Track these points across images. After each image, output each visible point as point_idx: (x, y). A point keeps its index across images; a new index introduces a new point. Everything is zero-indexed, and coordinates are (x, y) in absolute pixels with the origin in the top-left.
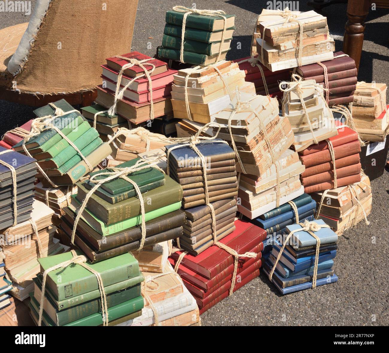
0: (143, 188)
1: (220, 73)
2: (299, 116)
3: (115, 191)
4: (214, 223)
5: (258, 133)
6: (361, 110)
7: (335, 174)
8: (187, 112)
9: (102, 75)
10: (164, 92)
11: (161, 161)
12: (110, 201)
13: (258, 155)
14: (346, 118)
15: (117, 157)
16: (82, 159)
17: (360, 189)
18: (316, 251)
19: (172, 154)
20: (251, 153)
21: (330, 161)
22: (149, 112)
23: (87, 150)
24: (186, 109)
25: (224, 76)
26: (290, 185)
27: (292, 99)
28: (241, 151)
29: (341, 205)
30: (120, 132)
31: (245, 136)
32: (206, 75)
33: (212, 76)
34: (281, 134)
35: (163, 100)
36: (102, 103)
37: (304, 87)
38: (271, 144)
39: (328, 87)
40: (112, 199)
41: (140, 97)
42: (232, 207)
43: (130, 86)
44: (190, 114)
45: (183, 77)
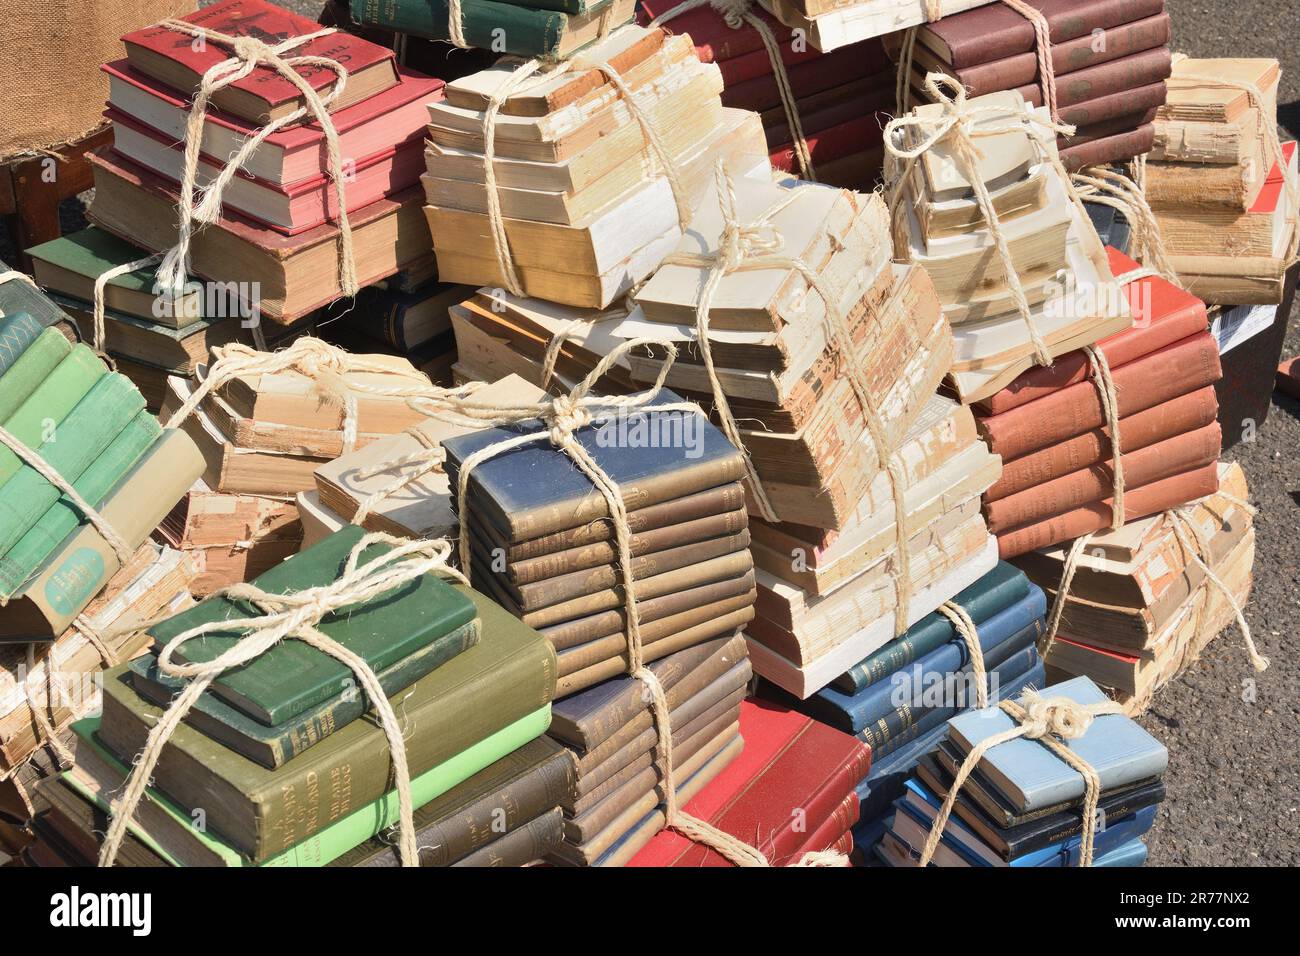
0: (396, 673)
1: (625, 87)
2: (971, 255)
3: (279, 711)
4: (666, 744)
5: (819, 354)
6: (1181, 180)
7: (1119, 475)
8: (497, 261)
9: (108, 104)
10: (391, 173)
11: (421, 496)
12: (261, 757)
13: (825, 447)
14: (1131, 222)
15: (225, 479)
16: (83, 520)
17: (1210, 520)
18: (1081, 820)
19: (481, 481)
20: (801, 441)
21: (1099, 428)
22: (335, 268)
23: (99, 477)
24: (494, 247)
25: (644, 99)
26: (947, 541)
27: (937, 187)
28: (754, 433)
29: (1149, 599)
30: (228, 368)
31: (772, 374)
32: (568, 103)
33: (596, 103)
34: (904, 343)
35: (389, 210)
36: (122, 226)
37: (980, 129)
38: (872, 393)
39: (1054, 101)
40: (268, 748)
41: (295, 206)
42: (730, 666)
43: (248, 162)
44: (510, 267)
45: (473, 115)
